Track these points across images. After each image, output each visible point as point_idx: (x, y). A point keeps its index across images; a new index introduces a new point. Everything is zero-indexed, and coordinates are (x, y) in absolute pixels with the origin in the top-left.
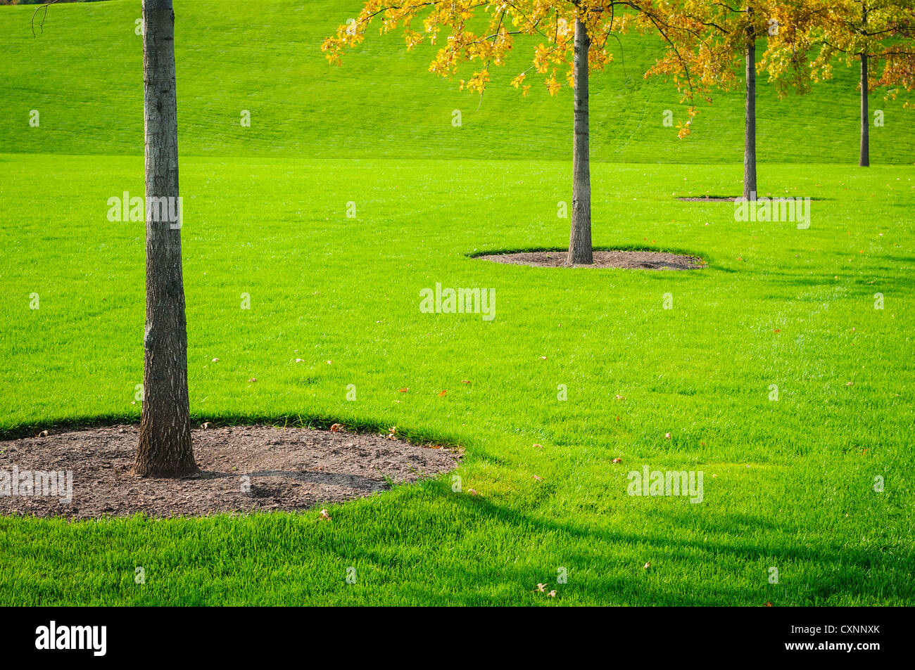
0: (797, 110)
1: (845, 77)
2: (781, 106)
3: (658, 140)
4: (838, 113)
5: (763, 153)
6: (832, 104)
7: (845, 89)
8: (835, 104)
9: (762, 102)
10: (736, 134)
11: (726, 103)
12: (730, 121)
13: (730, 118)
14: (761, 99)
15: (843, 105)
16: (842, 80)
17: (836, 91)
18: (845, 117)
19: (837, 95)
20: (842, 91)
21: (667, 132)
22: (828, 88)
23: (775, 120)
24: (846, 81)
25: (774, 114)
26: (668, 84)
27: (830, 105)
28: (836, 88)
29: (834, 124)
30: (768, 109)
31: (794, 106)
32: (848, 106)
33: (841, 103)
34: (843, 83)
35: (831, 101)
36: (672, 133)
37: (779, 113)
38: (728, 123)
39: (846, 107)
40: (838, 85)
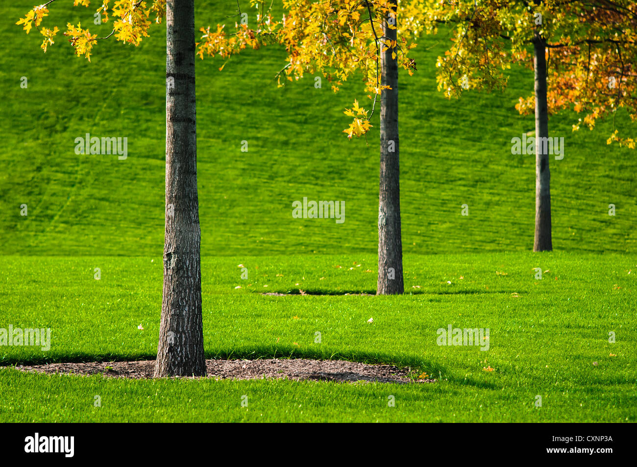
0: (362, 168)
1: (447, 107)
2: (331, 160)
3: (109, 223)
4: (439, 173)
5: (307, 246)
6: (427, 156)
7: (449, 130)
8: (431, 157)
9: (297, 154)
10: (253, 212)
11: (231, 154)
12: (240, 188)
13: (239, 182)
14: (294, 148)
15: (447, 159)
16: (442, 113)
17: (431, 134)
18: (452, 181)
19: (435, 142)
20: (444, 133)
21: (124, 209)
22: (416, 128)
23: (322, 185)
24: (450, 114)
25: (321, 175)
26: (119, 120)
27: (421, 158)
28: (431, 127)
29: (432, 193)
30: (309, 165)
31: (357, 161)
32: (456, 160)
33: (443, 154)
34: (444, 118)
35: (423, 150)
36: (133, 209)
37: (329, 173)
38: (236, 191)
39: (454, 163)
40: (435, 122)
